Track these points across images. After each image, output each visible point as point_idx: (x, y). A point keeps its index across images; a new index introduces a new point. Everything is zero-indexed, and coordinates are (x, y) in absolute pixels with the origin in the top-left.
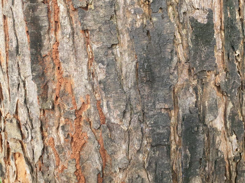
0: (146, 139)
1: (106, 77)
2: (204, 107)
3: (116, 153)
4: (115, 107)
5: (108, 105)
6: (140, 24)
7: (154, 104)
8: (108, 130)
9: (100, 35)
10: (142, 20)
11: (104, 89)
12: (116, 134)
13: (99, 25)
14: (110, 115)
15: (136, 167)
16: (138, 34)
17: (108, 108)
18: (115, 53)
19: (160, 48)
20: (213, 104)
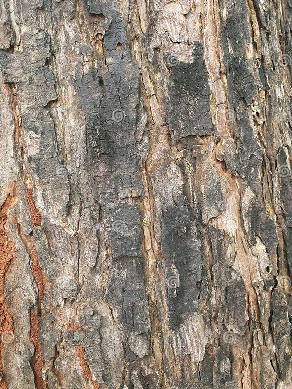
0: (105, 249)
1: (40, 151)
2: (200, 195)
3: (58, 274)
4: (56, 199)
5: (44, 197)
6: (88, 68)
7: (116, 190)
8: (44, 235)
9: (32, 89)
10: (91, 63)
11: (37, 170)
12: (58, 243)
13: (30, 75)
14: (47, 211)
15: (91, 297)
16: (87, 84)
17: (44, 200)
18: (55, 115)
19: (120, 103)
20: (214, 191)
